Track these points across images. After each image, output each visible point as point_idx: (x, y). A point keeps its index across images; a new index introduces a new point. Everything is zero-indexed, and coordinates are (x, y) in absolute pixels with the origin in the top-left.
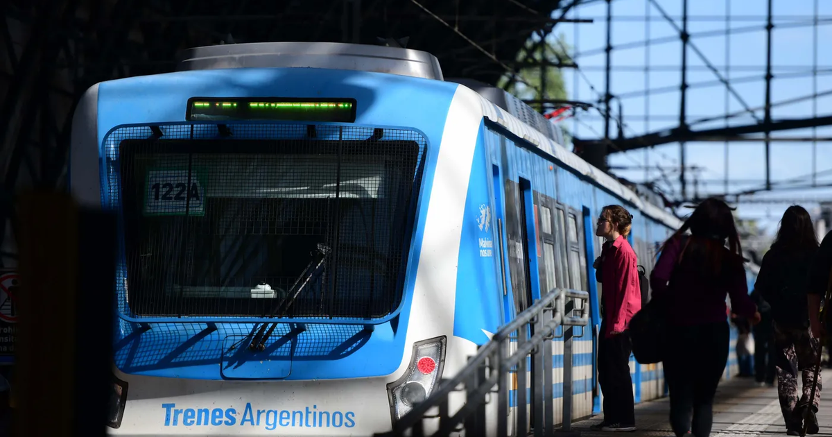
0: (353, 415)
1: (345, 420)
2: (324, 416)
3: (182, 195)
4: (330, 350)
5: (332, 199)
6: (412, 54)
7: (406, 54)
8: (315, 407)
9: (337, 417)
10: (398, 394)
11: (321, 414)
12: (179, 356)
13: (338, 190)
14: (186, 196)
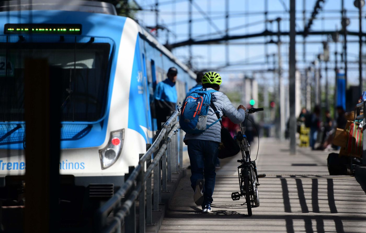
0: (84, 164)
1: (80, 166)
2: (71, 165)
3: (4, 68)
4: (73, 136)
5: (72, 69)
6: (104, 4)
7: (101, 4)
8: (67, 161)
9: (77, 165)
10: (104, 154)
11: (69, 164)
12: (4, 140)
13: (75, 65)
14: (5, 68)
